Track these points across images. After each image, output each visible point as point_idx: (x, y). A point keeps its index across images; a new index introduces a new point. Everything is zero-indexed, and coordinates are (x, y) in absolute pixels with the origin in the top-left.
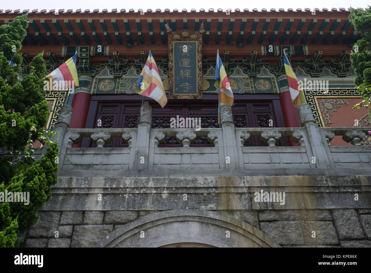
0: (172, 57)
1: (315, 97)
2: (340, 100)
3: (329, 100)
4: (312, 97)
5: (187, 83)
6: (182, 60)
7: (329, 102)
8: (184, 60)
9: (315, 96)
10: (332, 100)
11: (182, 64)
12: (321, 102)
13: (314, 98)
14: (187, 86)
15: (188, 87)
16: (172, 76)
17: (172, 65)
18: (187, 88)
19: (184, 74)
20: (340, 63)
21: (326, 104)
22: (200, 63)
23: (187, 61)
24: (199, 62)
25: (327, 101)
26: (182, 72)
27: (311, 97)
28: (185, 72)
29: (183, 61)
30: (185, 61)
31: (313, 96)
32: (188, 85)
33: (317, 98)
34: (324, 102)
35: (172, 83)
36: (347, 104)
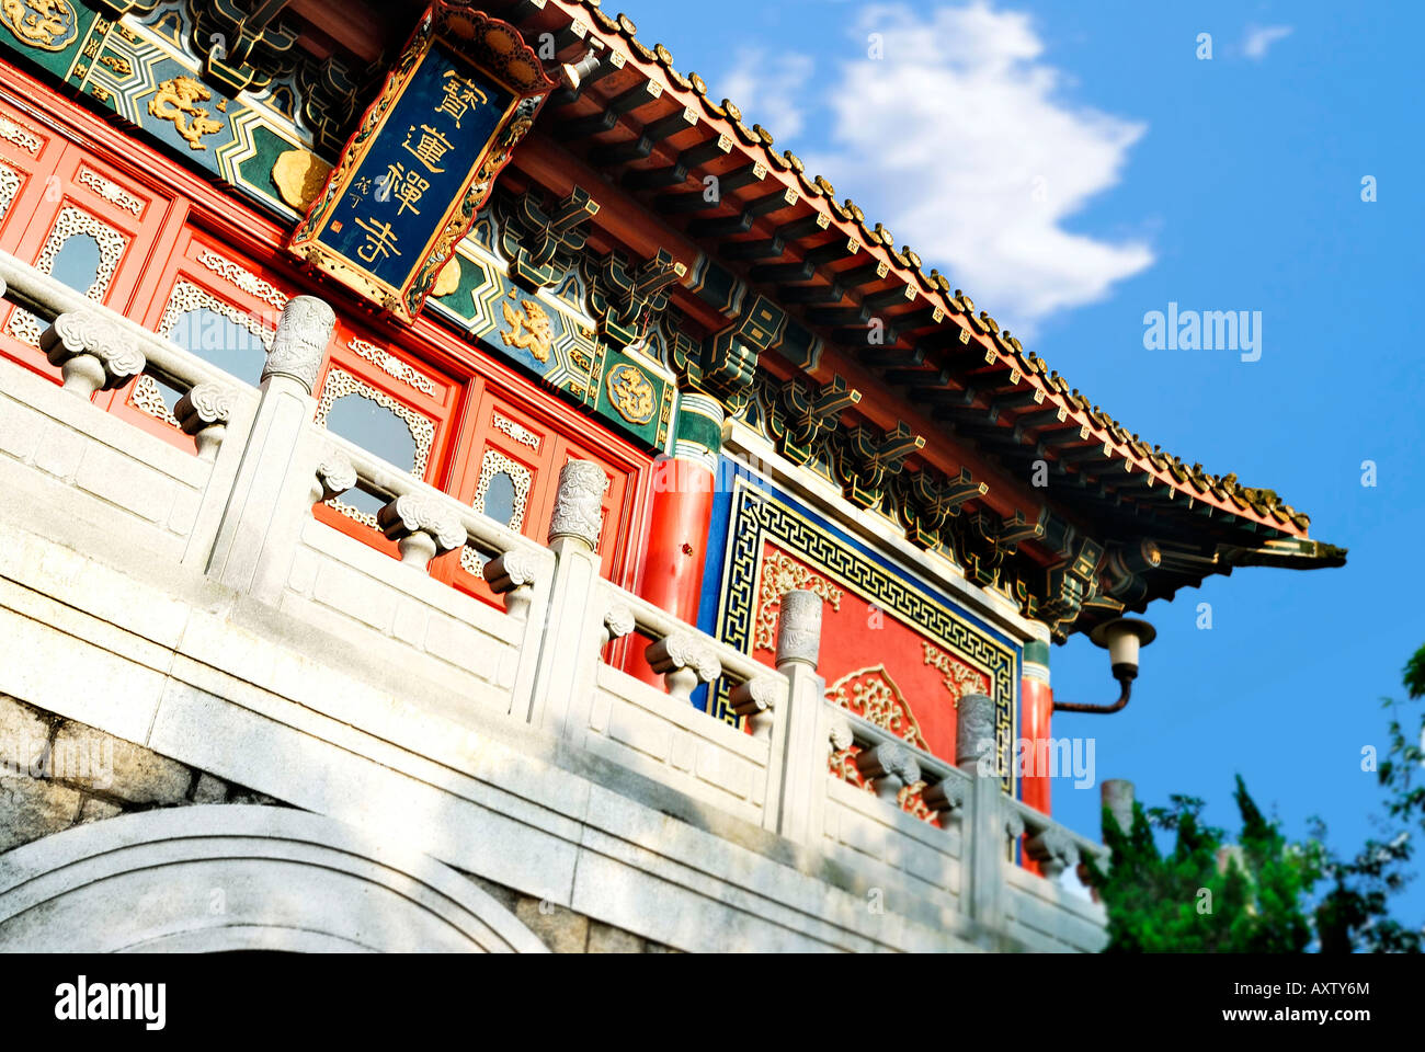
0: (393, 92)
1: (764, 534)
2: (823, 580)
3: (794, 566)
4: (755, 530)
5: (388, 226)
6: (424, 127)
7: (791, 573)
8: (433, 132)
9: (764, 527)
10: (803, 570)
11: (415, 142)
12: (772, 563)
13: (758, 535)
14: (382, 237)
15: (384, 245)
16: (351, 164)
17: (376, 119)
18: (375, 247)
19: (400, 184)
20: (877, 456)
21: (781, 574)
22: (484, 186)
23: (439, 141)
24: (481, 176)
25: (789, 566)
26: (396, 173)
27: (753, 524)
28: (405, 180)
29: (424, 131)
30: (433, 137)
31: (761, 526)
32: (388, 237)
33: (767, 541)
34: (780, 563)
35: (334, 190)
36: (834, 605)
